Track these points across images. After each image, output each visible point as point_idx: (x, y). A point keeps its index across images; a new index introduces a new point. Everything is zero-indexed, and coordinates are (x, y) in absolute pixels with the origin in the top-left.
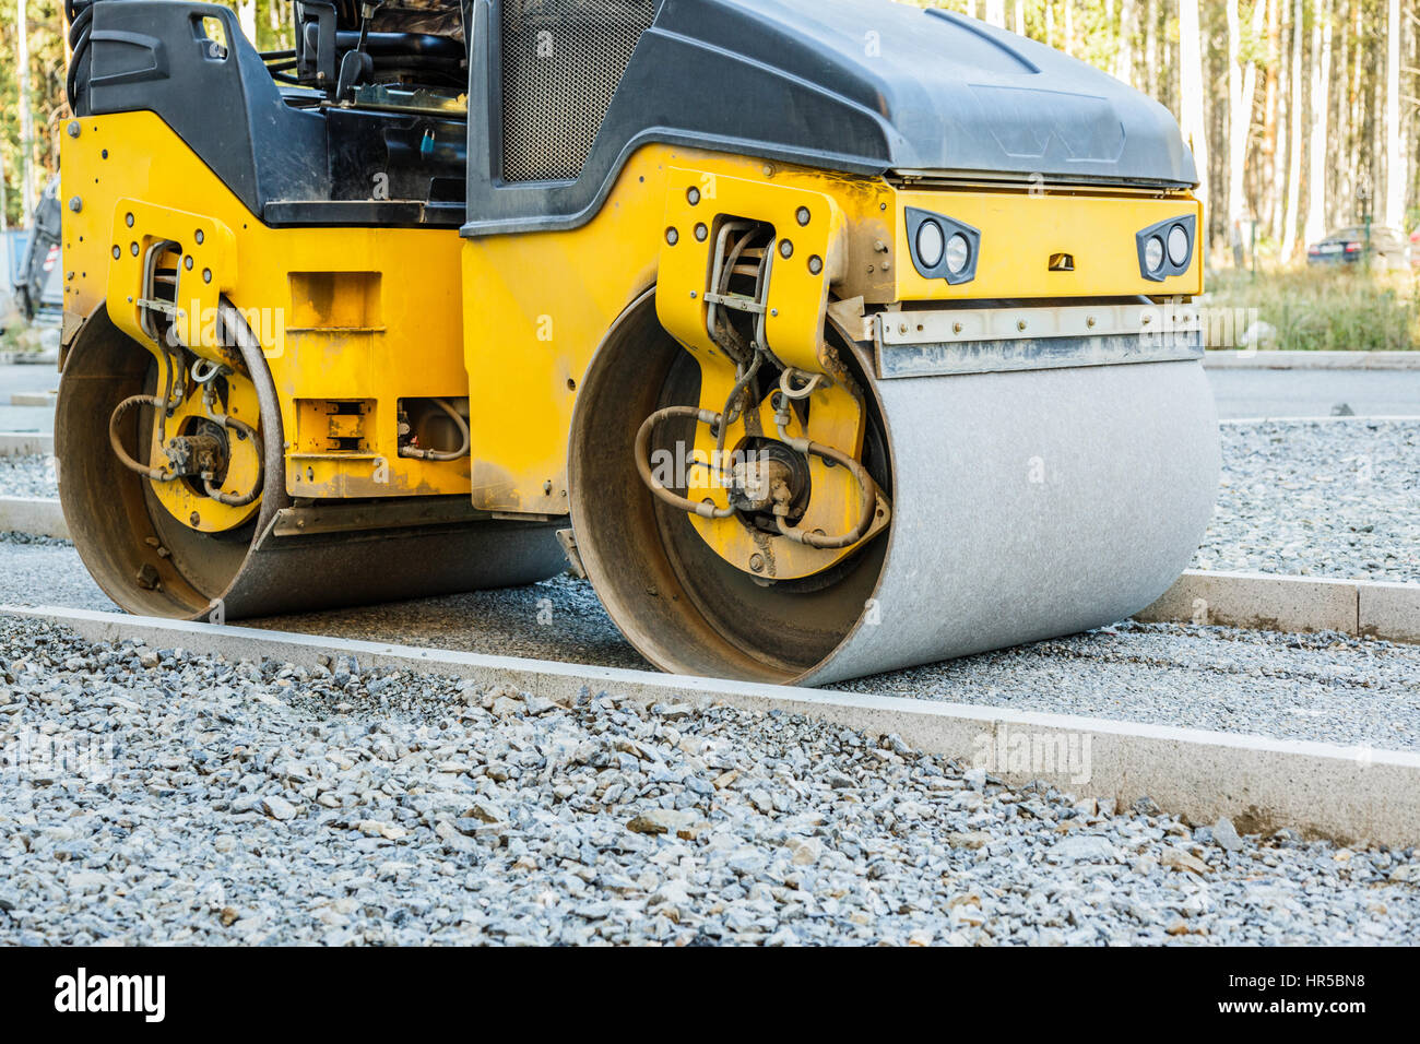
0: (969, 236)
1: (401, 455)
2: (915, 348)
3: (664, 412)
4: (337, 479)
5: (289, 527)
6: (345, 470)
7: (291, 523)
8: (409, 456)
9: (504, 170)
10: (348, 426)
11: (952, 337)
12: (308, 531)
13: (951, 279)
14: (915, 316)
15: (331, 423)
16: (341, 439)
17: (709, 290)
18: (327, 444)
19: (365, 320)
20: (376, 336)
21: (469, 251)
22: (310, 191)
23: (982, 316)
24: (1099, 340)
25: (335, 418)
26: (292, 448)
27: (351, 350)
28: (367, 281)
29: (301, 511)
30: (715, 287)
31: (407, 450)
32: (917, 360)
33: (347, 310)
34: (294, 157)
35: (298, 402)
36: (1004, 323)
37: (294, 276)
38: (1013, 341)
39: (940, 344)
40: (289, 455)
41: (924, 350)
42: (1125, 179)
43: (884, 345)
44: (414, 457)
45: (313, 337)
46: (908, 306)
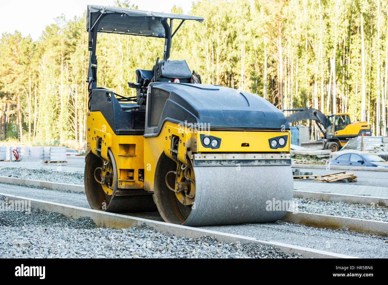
0: (218, 140)
1: (139, 180)
2: (204, 161)
3: (169, 172)
4: (126, 185)
5: (119, 194)
6: (127, 183)
7: (119, 193)
8: (140, 181)
9: (150, 125)
10: (131, 175)
11: (214, 159)
12: (122, 195)
13: (213, 148)
14: (204, 155)
15: (128, 174)
16: (130, 177)
17: (171, 149)
18: (126, 178)
19: (134, 154)
20: (134, 157)
21: (145, 140)
22: (127, 127)
23: (223, 155)
24: (258, 161)
25: (129, 173)
26: (119, 178)
27: (129, 160)
28: (134, 146)
29: (121, 191)
30: (172, 148)
31: (140, 179)
32: (204, 163)
33: (131, 152)
34: (124, 121)
35: (120, 170)
36: (230, 157)
37: (120, 145)
38: (232, 160)
39: (211, 160)
40: (119, 180)
41: (206, 161)
42: (266, 128)
43: (195, 160)
44: (142, 181)
45: (122, 157)
46: (202, 153)
